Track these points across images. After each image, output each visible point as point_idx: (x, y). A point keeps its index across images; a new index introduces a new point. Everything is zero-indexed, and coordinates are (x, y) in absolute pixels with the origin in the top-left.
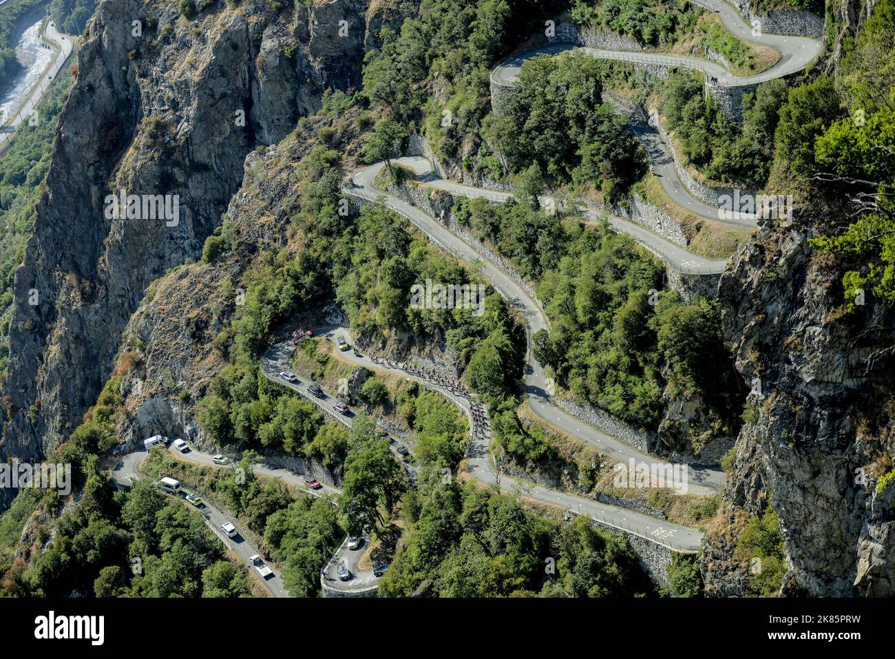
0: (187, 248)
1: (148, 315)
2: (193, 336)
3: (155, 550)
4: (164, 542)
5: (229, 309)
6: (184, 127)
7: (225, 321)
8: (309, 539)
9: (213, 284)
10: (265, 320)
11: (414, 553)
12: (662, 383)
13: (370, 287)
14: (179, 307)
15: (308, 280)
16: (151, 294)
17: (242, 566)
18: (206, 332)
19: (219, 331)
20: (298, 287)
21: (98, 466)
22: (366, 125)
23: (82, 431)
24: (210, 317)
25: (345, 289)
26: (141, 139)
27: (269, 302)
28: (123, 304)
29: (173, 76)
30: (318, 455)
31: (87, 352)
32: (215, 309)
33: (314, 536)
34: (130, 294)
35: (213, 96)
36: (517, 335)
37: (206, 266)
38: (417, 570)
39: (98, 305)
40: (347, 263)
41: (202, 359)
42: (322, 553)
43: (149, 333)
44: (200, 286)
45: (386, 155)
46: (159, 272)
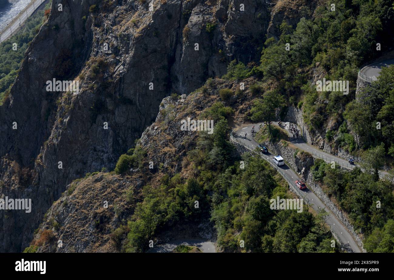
0: (105, 160)
1: (66, 205)
2: (97, 226)
5: (128, 212)
6: (120, 69)
7: (123, 220)
9: (119, 190)
10: (154, 224)
13: (238, 215)
14: (91, 203)
16: (72, 189)
18: (107, 225)
19: (117, 226)
20: (183, 205)
22: (258, 92)
24: (112, 215)
25: (218, 213)
26: (86, 72)
27: (159, 212)
28: (49, 192)
29: (120, 30)
31: (16, 223)
32: (118, 210)
34: (56, 186)
35: (146, 50)
37: (116, 176)
39: (30, 190)
40: (223, 194)
41: (100, 245)
43: (65, 218)
44: (109, 190)
45: (268, 117)
46: (81, 174)
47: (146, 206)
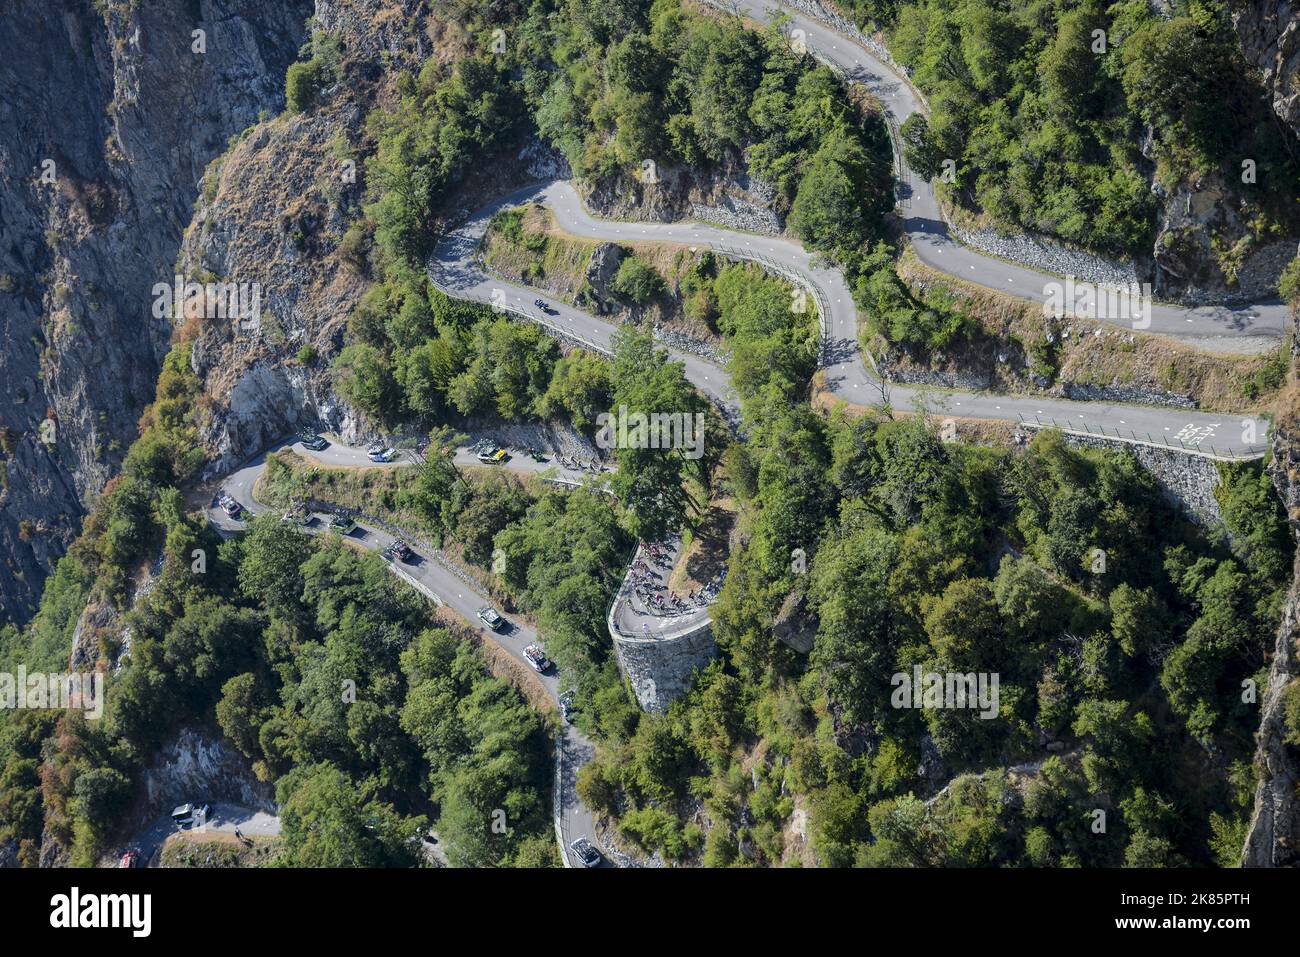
0: (258, 93)
1: (213, 226)
2: (300, 245)
3: (311, 632)
4: (324, 613)
5: (355, 189)
7: (351, 209)
8: (575, 561)
9: (317, 148)
10: (421, 192)
11: (761, 550)
12: (1146, 167)
13: (595, 98)
14: (266, 200)
15: (482, 108)
16: (211, 186)
17: (469, 631)
18: (322, 235)
19: (344, 228)
20: (467, 123)
21: (181, 505)
23: (140, 450)
24: (324, 208)
25: (551, 111)
27: (423, 161)
28: (165, 214)
30: (562, 414)
31: (120, 311)
32: (330, 192)
33: (584, 555)
34: (175, 195)
36: (871, 132)
37: (297, 119)
38: (772, 579)
39: (121, 225)
40: (545, 64)
41: (324, 284)
42: (601, 580)
43: (222, 257)
44: (294, 156)
46: (217, 146)
47: (389, 159)
